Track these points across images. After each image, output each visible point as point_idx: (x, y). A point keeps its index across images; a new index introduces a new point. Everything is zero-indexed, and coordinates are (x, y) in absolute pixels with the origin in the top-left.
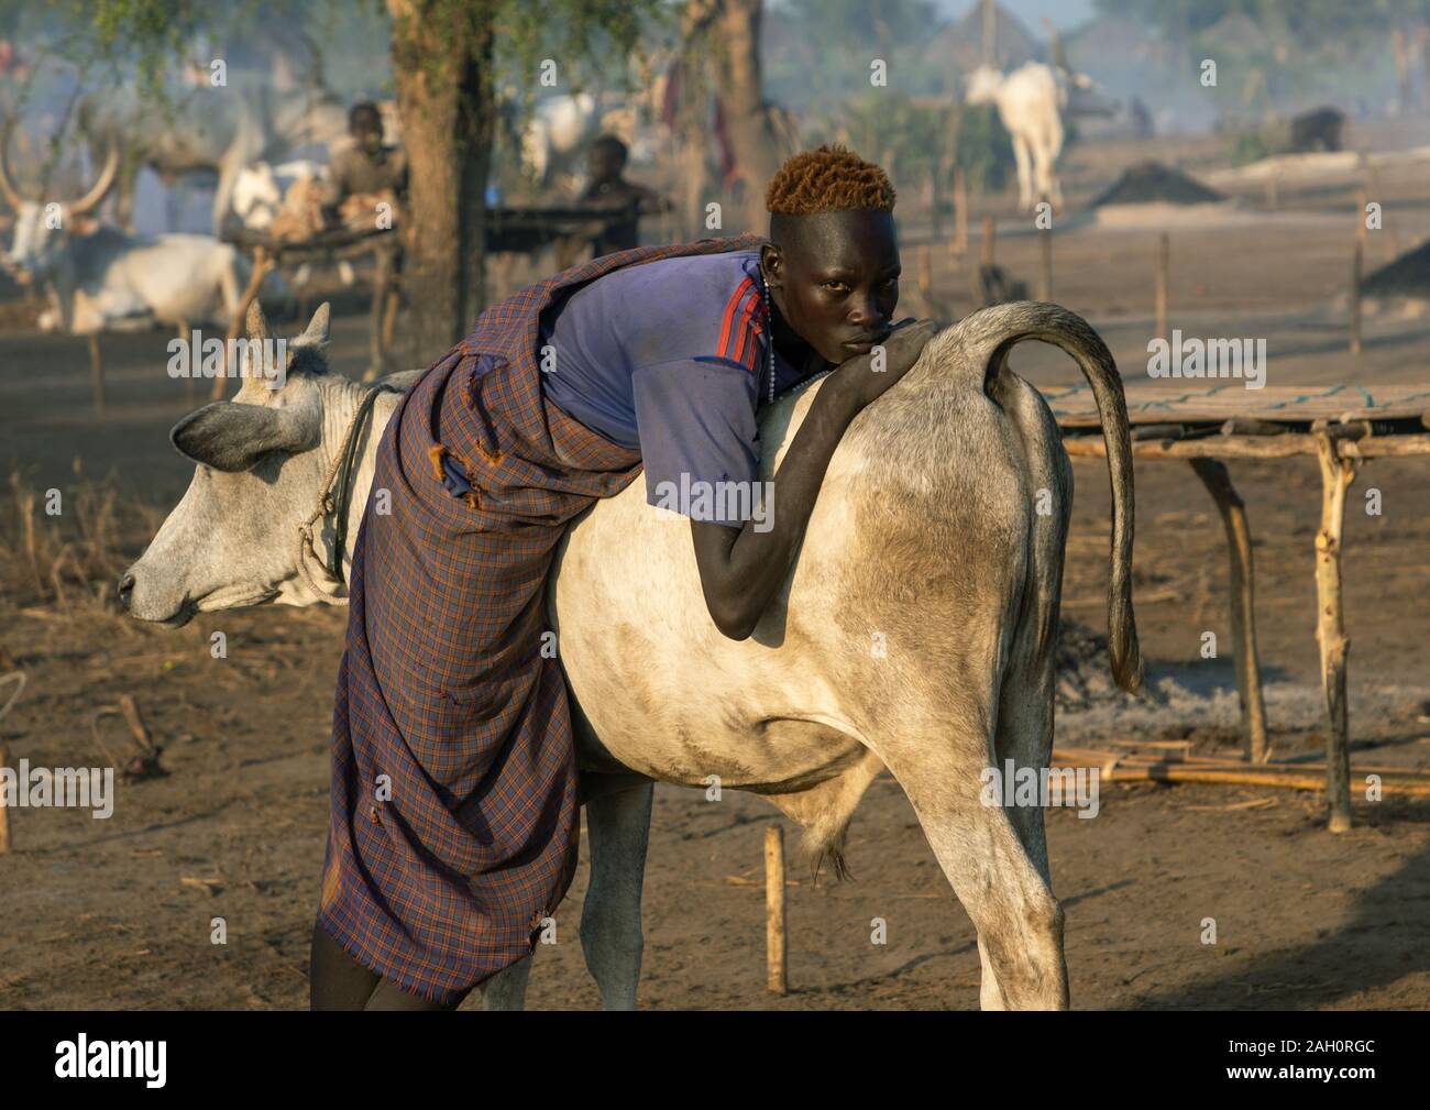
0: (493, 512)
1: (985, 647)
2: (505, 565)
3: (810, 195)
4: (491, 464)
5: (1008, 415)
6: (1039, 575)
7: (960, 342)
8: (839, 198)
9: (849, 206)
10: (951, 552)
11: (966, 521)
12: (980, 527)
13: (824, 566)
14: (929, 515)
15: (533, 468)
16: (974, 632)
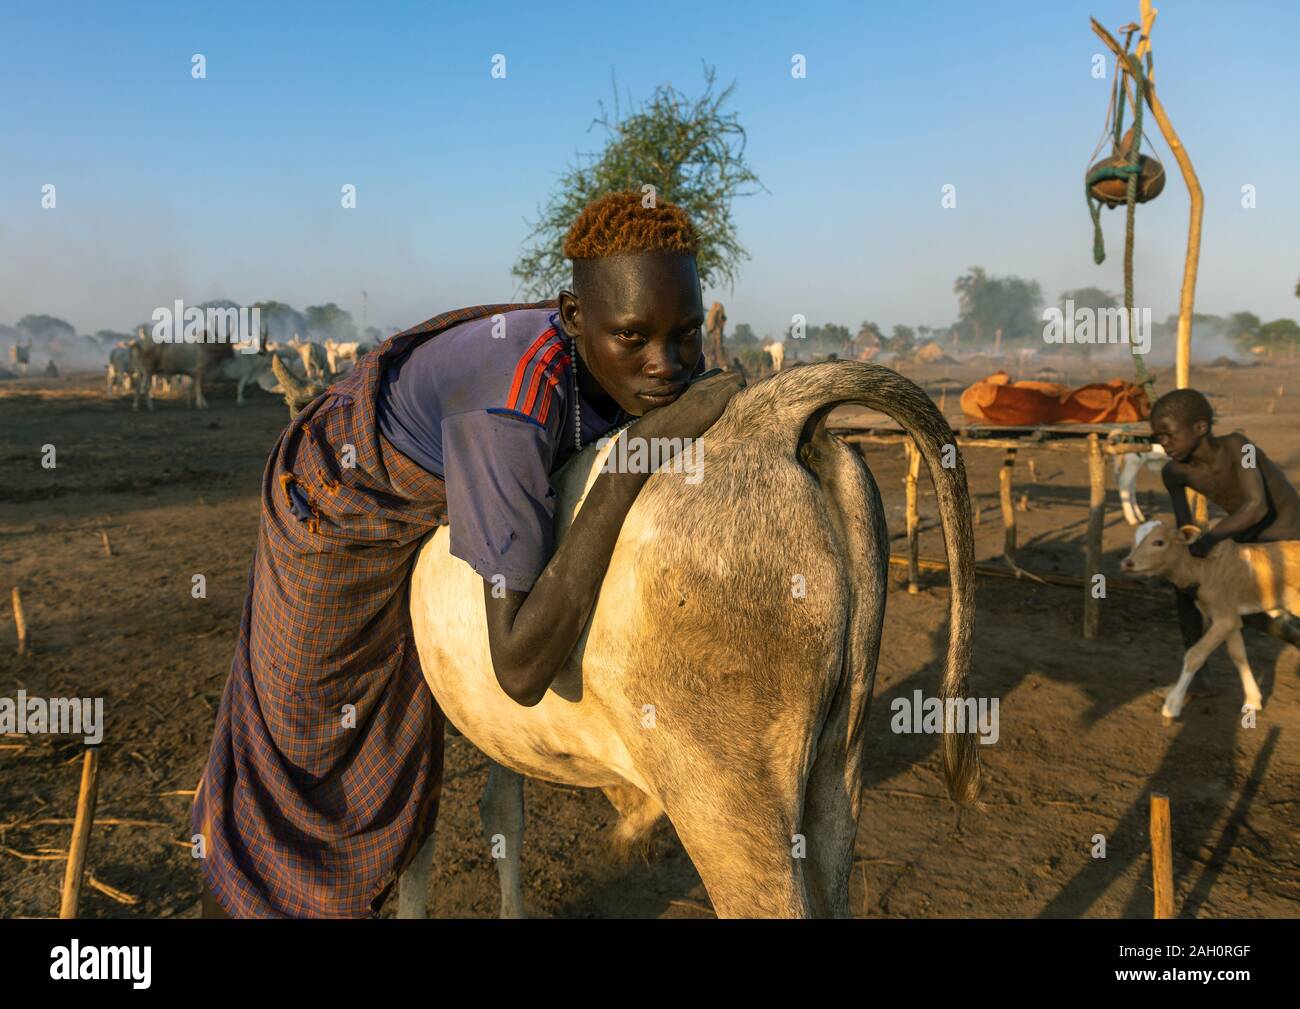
0: (330, 537)
1: (790, 752)
2: (348, 582)
3: (604, 238)
4: (330, 493)
5: (825, 486)
6: (855, 670)
7: (771, 402)
8: (633, 239)
9: (643, 247)
10: (750, 648)
11: (769, 615)
12: (787, 624)
13: (614, 636)
14: (726, 602)
15: (367, 498)
16: (778, 738)
